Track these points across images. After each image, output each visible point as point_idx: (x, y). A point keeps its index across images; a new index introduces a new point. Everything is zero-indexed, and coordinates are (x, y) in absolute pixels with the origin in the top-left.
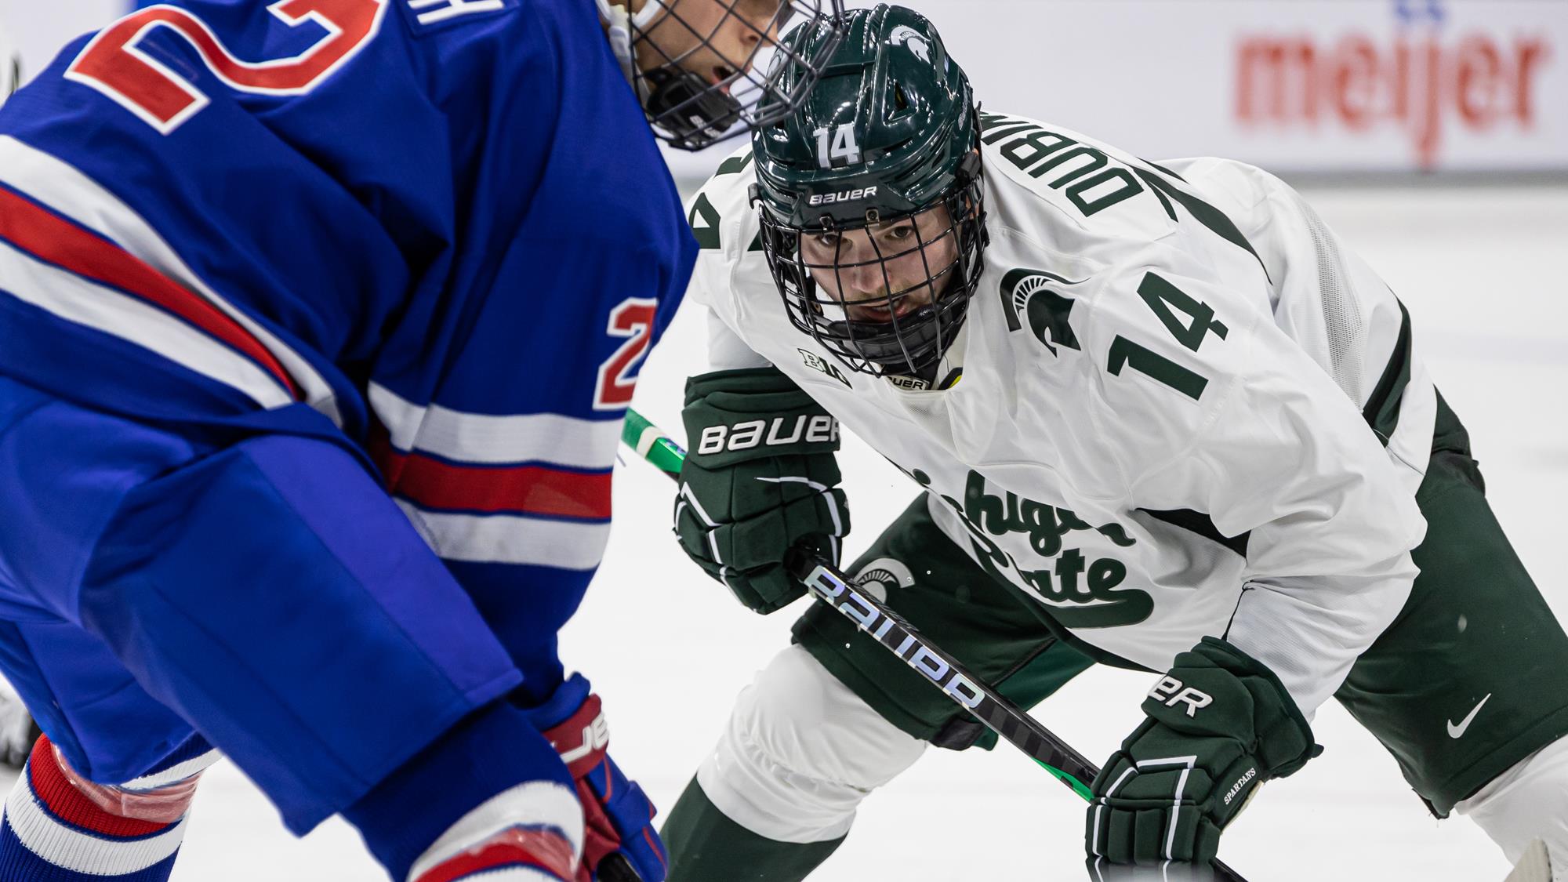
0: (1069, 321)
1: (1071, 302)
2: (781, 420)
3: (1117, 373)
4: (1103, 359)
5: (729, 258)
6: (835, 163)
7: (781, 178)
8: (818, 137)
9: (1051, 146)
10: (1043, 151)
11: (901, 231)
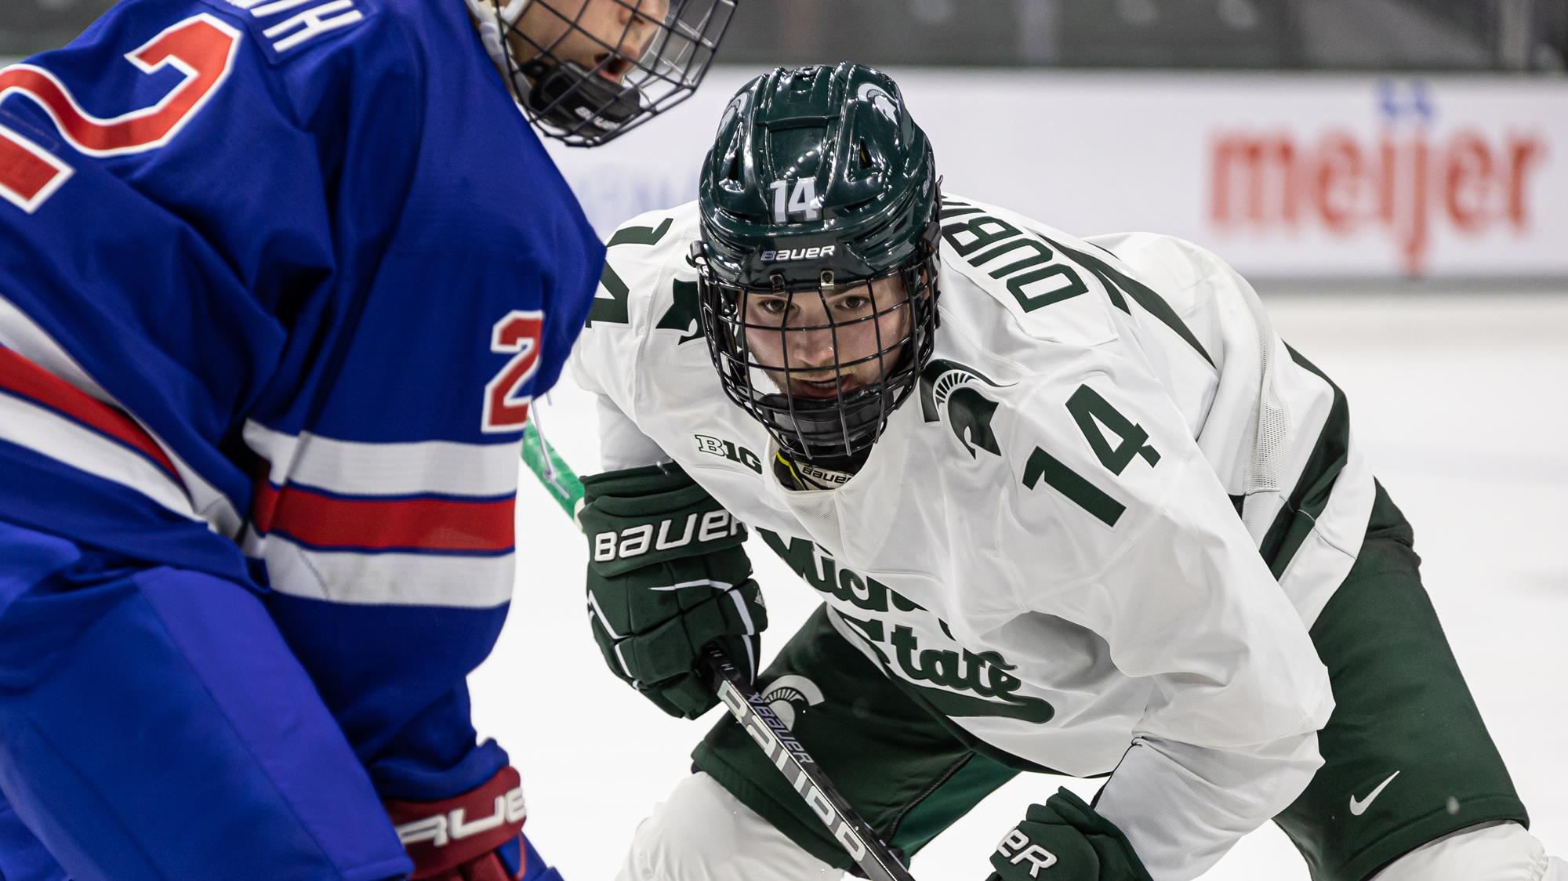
0: (991, 424)
1: (996, 404)
2: (669, 522)
3: (1031, 486)
4: (1020, 469)
5: (637, 335)
6: (792, 218)
7: (729, 230)
8: (775, 190)
9: (993, 235)
10: (985, 239)
11: (853, 301)
